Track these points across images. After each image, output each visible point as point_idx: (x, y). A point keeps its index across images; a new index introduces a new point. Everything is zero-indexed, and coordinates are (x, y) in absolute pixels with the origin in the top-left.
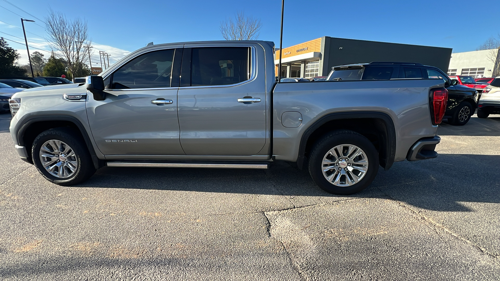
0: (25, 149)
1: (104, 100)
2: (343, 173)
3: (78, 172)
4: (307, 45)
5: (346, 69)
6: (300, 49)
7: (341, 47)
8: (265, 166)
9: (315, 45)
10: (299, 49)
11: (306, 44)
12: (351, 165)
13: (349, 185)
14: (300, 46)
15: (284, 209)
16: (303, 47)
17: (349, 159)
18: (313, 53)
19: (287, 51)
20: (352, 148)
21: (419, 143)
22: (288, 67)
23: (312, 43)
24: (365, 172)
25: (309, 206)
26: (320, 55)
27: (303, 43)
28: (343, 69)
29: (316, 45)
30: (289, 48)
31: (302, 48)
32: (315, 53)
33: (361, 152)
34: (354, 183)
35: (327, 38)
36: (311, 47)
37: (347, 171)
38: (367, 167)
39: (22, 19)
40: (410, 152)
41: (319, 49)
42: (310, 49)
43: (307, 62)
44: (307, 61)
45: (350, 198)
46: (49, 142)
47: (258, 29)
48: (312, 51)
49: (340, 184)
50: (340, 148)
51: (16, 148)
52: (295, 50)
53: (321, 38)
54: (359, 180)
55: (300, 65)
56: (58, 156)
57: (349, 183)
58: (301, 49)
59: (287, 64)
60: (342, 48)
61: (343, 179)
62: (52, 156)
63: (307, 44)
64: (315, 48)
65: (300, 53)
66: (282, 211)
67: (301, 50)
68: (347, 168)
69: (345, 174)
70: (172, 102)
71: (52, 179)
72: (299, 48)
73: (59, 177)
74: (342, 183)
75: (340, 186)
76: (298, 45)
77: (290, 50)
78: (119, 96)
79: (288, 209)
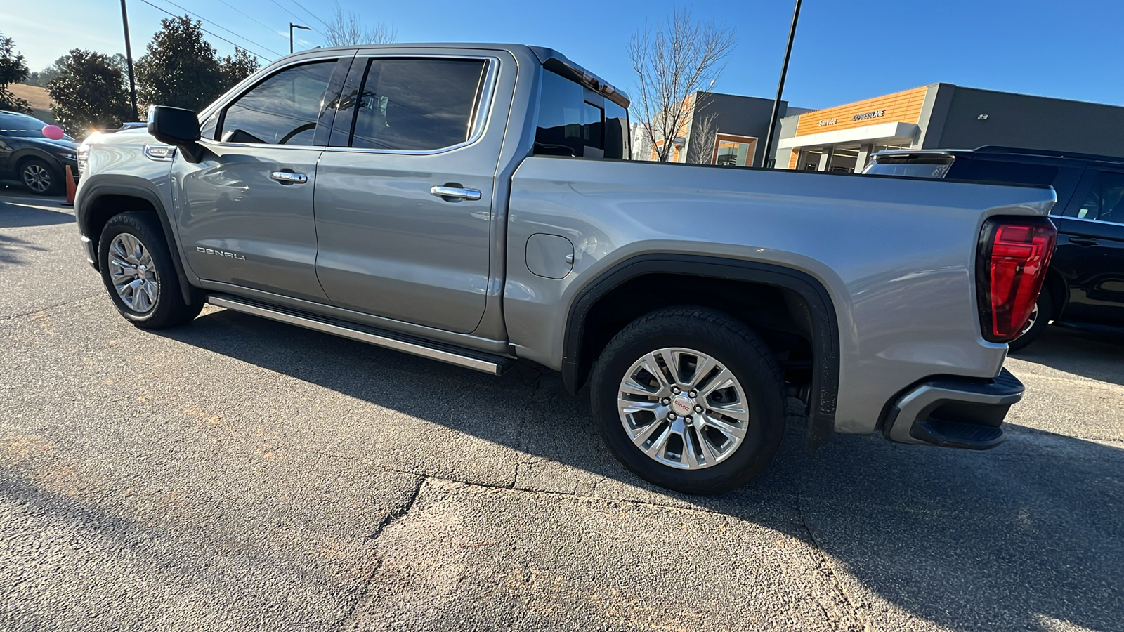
0: (91, 244)
1: (198, 162)
2: (676, 428)
3: (157, 304)
4: (884, 105)
5: (905, 160)
6: (861, 113)
7: (984, 114)
8: (491, 367)
9: (906, 105)
10: (859, 114)
11: (881, 102)
12: (704, 413)
13: (687, 467)
14: (864, 105)
15: (482, 485)
16: (872, 108)
17: (698, 392)
18: (896, 124)
19: (828, 117)
20: (705, 363)
21: (923, 389)
22: (824, 158)
23: (898, 98)
24: (738, 442)
25: (552, 493)
26: (917, 131)
27: (874, 99)
28: (897, 160)
29: (910, 104)
30: (833, 109)
31: (867, 112)
32: (900, 124)
33: (731, 379)
34: (703, 465)
35: (943, 88)
36: (895, 111)
37: (690, 427)
38: (744, 429)
39: (291, 24)
40: (890, 410)
41: (916, 115)
42: (890, 116)
43: (876, 147)
44: (878, 145)
45: (682, 503)
46: (121, 236)
47: (725, 51)
48: (894, 121)
49: (666, 456)
50: (671, 355)
51: (82, 242)
52: (850, 116)
53: (926, 88)
54: (717, 460)
55: (857, 154)
56: (136, 268)
57: (687, 461)
58: (865, 113)
59: (822, 149)
60: (986, 117)
61: (675, 445)
62: (127, 265)
63: (885, 101)
64: (903, 113)
65: (862, 124)
66: (474, 486)
67: (866, 116)
68: (691, 418)
69: (682, 434)
70: (303, 179)
71: (124, 309)
72: (861, 110)
73: (132, 307)
74: (673, 458)
75: (663, 463)
76: (859, 103)
77: (837, 115)
78: (222, 156)
79: (491, 486)
